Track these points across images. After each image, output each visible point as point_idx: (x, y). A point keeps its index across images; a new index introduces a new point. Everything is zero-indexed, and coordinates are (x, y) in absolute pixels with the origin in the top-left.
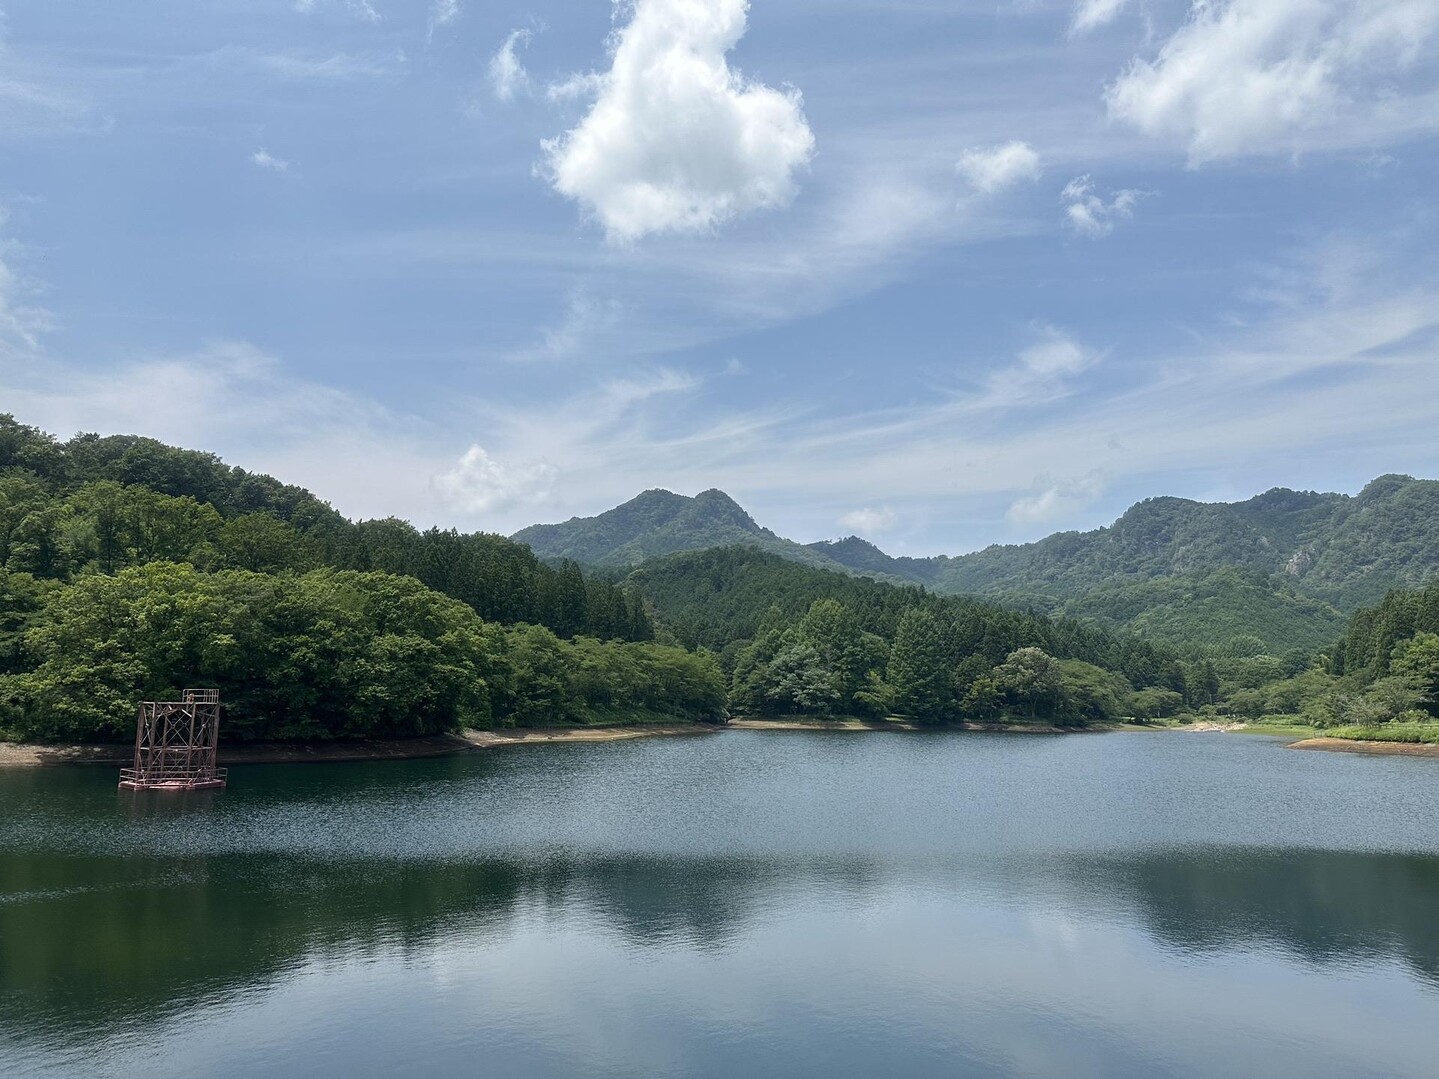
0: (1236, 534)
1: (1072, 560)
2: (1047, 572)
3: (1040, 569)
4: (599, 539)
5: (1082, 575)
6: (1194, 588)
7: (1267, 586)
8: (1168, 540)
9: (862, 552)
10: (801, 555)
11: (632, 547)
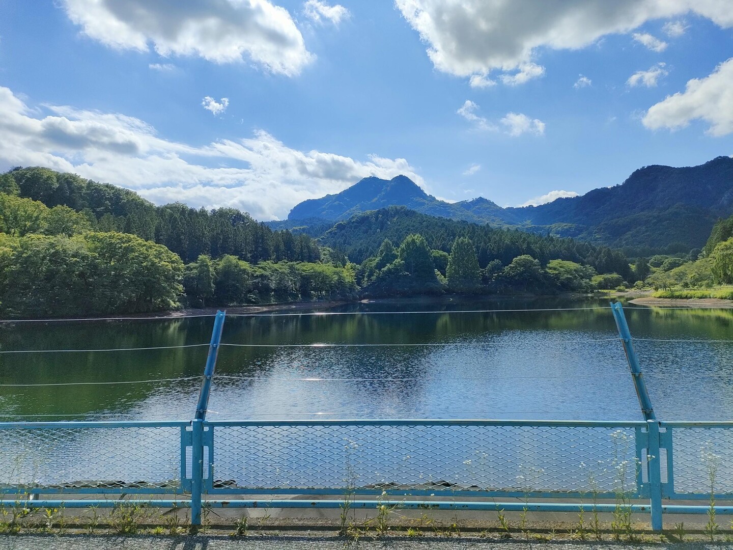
1: (600, 204)
3: (582, 210)
4: (340, 206)
6: (658, 216)
9: (485, 205)
10: (449, 209)
11: (356, 210)
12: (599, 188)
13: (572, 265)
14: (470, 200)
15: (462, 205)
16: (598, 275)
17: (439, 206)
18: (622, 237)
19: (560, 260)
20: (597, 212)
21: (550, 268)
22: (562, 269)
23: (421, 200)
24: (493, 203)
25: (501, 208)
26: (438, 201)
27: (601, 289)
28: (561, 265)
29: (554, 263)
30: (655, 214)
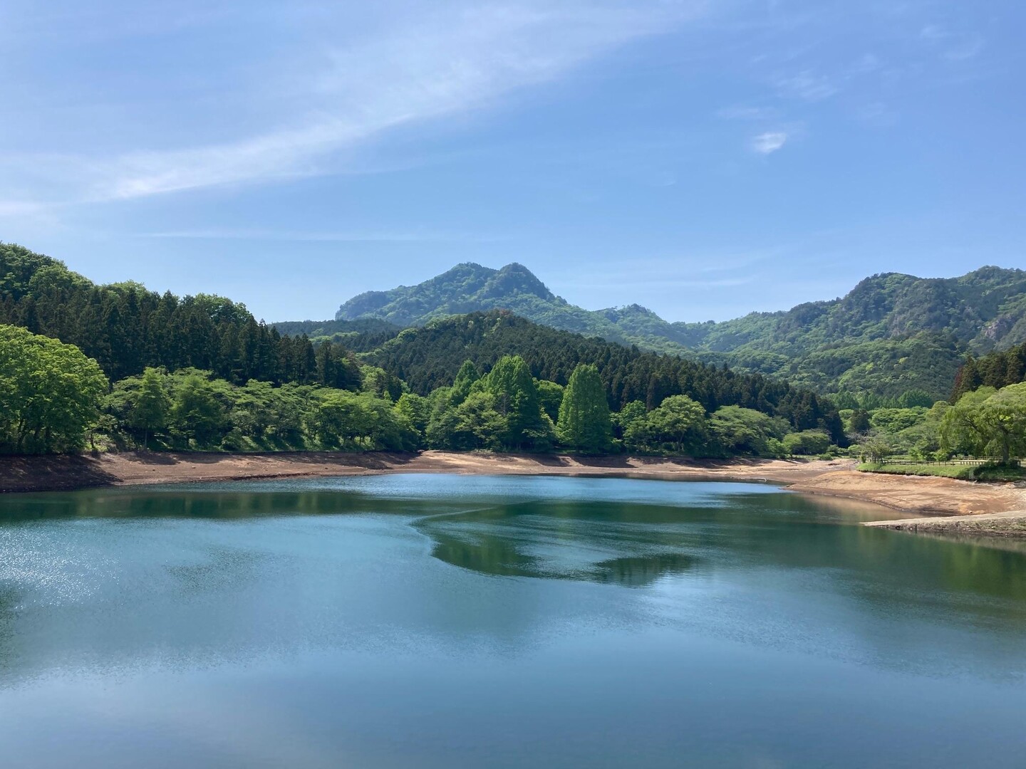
0: (946, 305)
1: (812, 326)
2: (790, 336)
3: (785, 332)
4: (418, 304)
5: (817, 338)
6: (893, 349)
7: (955, 349)
8: (891, 309)
9: (641, 317)
10: (586, 319)
11: (442, 311)
12: (812, 301)
13: (755, 415)
14: (620, 308)
15: (607, 313)
16: (794, 432)
17: (571, 314)
18: (839, 378)
19: (736, 407)
20: (807, 337)
21: (720, 418)
22: (738, 421)
23: (543, 303)
24: (654, 314)
25: (665, 323)
26: (570, 306)
27: (796, 454)
28: (737, 414)
29: (726, 410)
30: (889, 346)
